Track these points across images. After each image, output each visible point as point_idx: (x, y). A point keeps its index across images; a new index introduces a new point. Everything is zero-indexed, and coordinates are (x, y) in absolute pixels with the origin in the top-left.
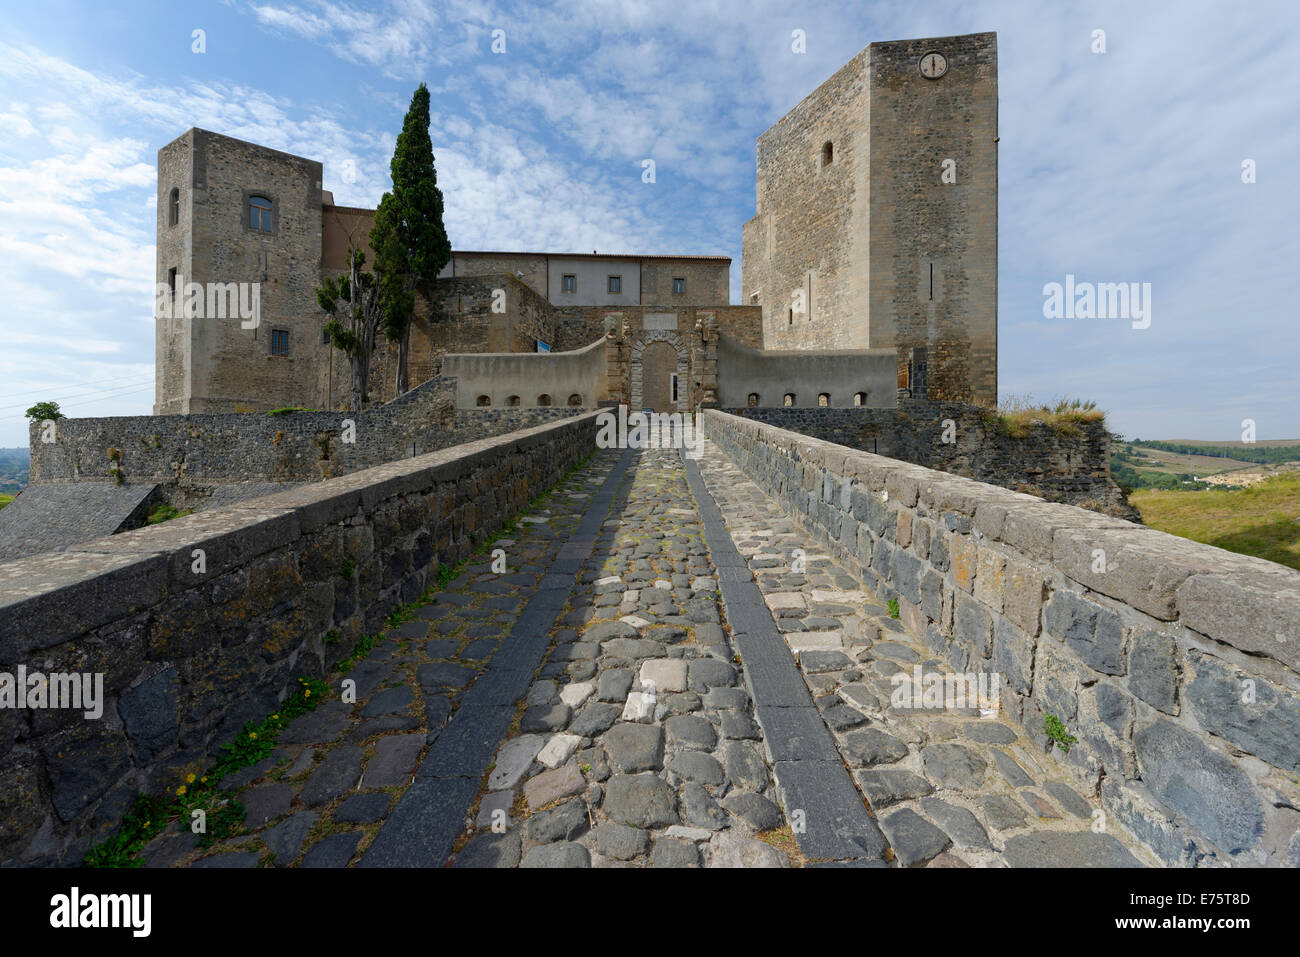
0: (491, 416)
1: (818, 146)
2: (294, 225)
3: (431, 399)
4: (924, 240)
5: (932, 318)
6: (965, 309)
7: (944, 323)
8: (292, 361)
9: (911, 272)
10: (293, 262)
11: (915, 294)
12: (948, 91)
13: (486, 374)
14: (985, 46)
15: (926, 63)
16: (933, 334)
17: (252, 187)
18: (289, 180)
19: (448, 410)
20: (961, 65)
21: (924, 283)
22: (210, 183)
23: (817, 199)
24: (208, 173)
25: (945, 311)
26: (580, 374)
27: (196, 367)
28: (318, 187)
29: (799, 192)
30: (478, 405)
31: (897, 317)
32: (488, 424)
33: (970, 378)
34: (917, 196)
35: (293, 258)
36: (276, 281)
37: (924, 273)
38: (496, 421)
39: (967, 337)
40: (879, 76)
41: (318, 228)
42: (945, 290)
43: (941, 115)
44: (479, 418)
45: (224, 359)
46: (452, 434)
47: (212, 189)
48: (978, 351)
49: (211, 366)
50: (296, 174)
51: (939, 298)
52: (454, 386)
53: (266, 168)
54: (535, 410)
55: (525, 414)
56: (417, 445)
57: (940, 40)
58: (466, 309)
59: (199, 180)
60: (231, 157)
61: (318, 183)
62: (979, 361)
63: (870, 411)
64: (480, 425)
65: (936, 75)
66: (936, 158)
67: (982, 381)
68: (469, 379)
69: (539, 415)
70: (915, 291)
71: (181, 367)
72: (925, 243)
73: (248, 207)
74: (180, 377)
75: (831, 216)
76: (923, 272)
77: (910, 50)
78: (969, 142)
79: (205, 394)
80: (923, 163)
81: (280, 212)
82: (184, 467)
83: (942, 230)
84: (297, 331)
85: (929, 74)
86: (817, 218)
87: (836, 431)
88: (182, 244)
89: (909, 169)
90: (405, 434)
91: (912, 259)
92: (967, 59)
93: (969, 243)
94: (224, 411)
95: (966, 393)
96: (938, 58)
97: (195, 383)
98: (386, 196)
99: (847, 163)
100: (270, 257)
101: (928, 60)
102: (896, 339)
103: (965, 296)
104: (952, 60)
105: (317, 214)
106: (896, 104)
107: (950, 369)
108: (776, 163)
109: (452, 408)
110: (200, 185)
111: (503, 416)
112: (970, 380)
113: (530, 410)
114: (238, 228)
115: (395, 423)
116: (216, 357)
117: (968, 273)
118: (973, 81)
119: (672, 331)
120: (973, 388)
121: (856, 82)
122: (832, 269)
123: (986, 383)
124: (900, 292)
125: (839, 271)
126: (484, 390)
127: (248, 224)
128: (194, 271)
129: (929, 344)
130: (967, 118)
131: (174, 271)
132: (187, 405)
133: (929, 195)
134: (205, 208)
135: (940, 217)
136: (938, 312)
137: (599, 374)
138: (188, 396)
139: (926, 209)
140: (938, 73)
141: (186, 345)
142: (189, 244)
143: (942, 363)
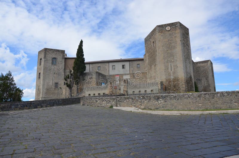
1: (152, 42)
2: (60, 63)
3: (81, 95)
5: (172, 74)
6: (178, 72)
7: (174, 75)
8: (58, 89)
9: (167, 66)
10: (59, 70)
11: (168, 70)
12: (171, 32)
13: (90, 90)
14: (177, 24)
15: (167, 28)
16: (172, 77)
17: (53, 57)
21: (170, 68)
22: (47, 57)
23: (153, 52)
24: (47, 56)
25: (174, 73)
26: (105, 89)
27: (43, 91)
29: (150, 50)
30: (89, 96)
31: (165, 74)
34: (167, 51)
36: (56, 74)
39: (179, 78)
40: (159, 31)
41: (64, 63)
43: (170, 37)
48: (181, 80)
49: (45, 90)
50: (60, 53)
51: (173, 70)
52: (85, 92)
53: (56, 53)
57: (169, 24)
58: (88, 78)
59: (45, 57)
60: (50, 52)
62: (181, 82)
63: (153, 93)
67: (182, 86)
68: (87, 91)
71: (40, 91)
72: (169, 60)
73: (52, 60)
74: (40, 93)
75: (154, 55)
76: (169, 66)
77: (164, 26)
78: (176, 41)
79: (44, 96)
81: (58, 60)
83: (172, 58)
84: (60, 83)
85: (167, 30)
89: (165, 47)
91: (167, 63)
92: (174, 27)
93: (178, 60)
96: (169, 27)
97: (42, 94)
99: (156, 46)
100: (56, 69)
101: (167, 27)
102: (165, 79)
103: (178, 70)
104: (171, 27)
105: (64, 60)
107: (176, 84)
108: (147, 44)
109: (84, 96)
112: (180, 86)
114: (51, 64)
116: (46, 89)
117: (178, 65)
118: (175, 31)
121: (156, 32)
122: (155, 65)
124: (165, 70)
126: (90, 93)
128: (43, 73)
129: (172, 79)
130: (175, 37)
131: (40, 73)
132: (41, 98)
133: (169, 51)
134: (46, 62)
135: (172, 55)
136: (173, 73)
137: (108, 89)
138: (41, 97)
139: (169, 54)
140: (169, 30)
141: (41, 87)
142: (43, 68)
143: (174, 83)
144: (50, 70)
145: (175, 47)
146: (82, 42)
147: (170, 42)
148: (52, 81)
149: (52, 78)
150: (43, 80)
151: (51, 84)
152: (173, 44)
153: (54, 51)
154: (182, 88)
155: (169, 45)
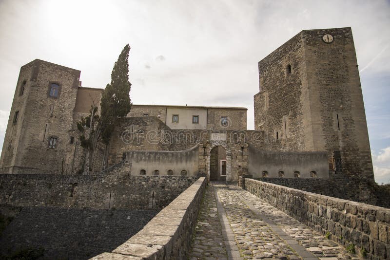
0: (146, 179)
1: (285, 66)
2: (66, 95)
3: (120, 170)
4: (333, 104)
5: (340, 138)
6: (354, 134)
7: (346, 139)
8: (56, 151)
9: (329, 118)
10: (64, 109)
12: (335, 47)
13: (145, 160)
14: (347, 32)
15: (325, 38)
16: (341, 145)
17: (53, 80)
18: (67, 77)
19: (128, 175)
20: (339, 38)
21: (335, 122)
22: (38, 79)
23: (286, 87)
24: (38, 76)
25: (346, 135)
26: (186, 161)
27: (19, 153)
28: (78, 80)
29: (278, 84)
30: (140, 174)
31: (325, 137)
32: (145, 183)
33: (360, 164)
34: (328, 86)
35: (63, 108)
36: (56, 117)
37: (335, 118)
38: (148, 181)
39: (357, 146)
40: (307, 42)
41: (75, 96)
42: (344, 125)
43: (333, 56)
44: (140, 180)
45: (29, 150)
46: (128, 186)
47: (39, 81)
48: (362, 152)
49: (24, 152)
50: (70, 75)
51: (342, 129)
52: (130, 165)
53: (60, 73)
54: (166, 177)
55: (161, 178)
56: (112, 191)
57: (330, 29)
59: (34, 78)
60: (48, 69)
61: (78, 78)
62: (364, 157)
63: (318, 180)
64: (140, 183)
67: (366, 166)
68: (137, 162)
69: (167, 179)
70: (332, 126)
71: (12, 152)
72: (333, 106)
73: (50, 87)
74: (11, 156)
75: (293, 94)
77: (318, 33)
78: (347, 67)
79: (19, 165)
80: (329, 74)
81: (62, 90)
82: (11, 197)
83: (340, 101)
84: (61, 138)
85: (327, 41)
86: (286, 94)
88: (23, 102)
89: (323, 76)
90: (107, 186)
91: (329, 112)
92: (341, 36)
93: (352, 106)
94: (26, 172)
95: (360, 171)
96: (329, 36)
97: (17, 160)
98: (108, 85)
99: (297, 73)
100: (55, 107)
102: (325, 147)
103: (354, 128)
104: (335, 37)
105: (75, 90)
106: (315, 52)
107: (351, 161)
108: (267, 72)
109: (129, 175)
110: (34, 80)
111: (151, 180)
112: (360, 166)
113: (163, 177)
114: (45, 96)
115: (103, 181)
116: (27, 149)
117: (353, 118)
118: (345, 44)
120: (362, 169)
121: (298, 44)
122: (295, 116)
123: (368, 167)
124: (325, 126)
125: (298, 117)
126: (144, 167)
127: (49, 95)
128: (25, 113)
129: (340, 149)
130: (345, 57)
131: (17, 113)
132: (11, 169)
133: (333, 86)
134: (34, 88)
135: (339, 95)
136: (343, 135)
137: (195, 161)
138: (13, 165)
139: (332, 92)
140: (330, 41)
141: (16, 144)
142: (25, 102)
143: (347, 158)
144: (42, 107)
145: (344, 79)
146: (127, 49)
147: (332, 66)
148: (43, 132)
149: (44, 126)
150: (23, 127)
151: (40, 137)
152: (340, 72)
153: (57, 69)
154: (365, 171)
155: (332, 73)
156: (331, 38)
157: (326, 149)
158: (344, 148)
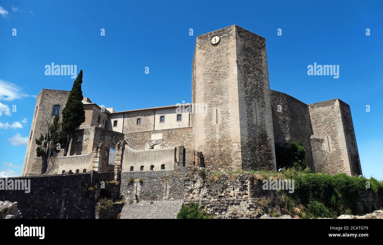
4: (214, 101)
5: (218, 131)
6: (229, 126)
7: (222, 132)
9: (210, 113)
11: (211, 121)
12: (220, 47)
14: (232, 30)
15: (213, 39)
16: (218, 137)
17: (56, 103)
18: (66, 99)
20: (224, 37)
21: (214, 117)
24: (44, 101)
25: (222, 127)
26: (87, 162)
31: (205, 131)
33: (232, 154)
34: (212, 84)
39: (230, 137)
40: (199, 46)
42: (222, 119)
43: (219, 55)
47: (44, 106)
48: (234, 143)
51: (220, 122)
57: (218, 31)
63: (165, 172)
65: (216, 42)
66: (217, 70)
67: (237, 156)
68: (62, 165)
70: (211, 120)
72: (214, 102)
73: (53, 109)
76: (214, 113)
77: (209, 36)
78: (228, 63)
80: (213, 73)
81: (62, 109)
83: (220, 96)
85: (214, 43)
87: (155, 180)
89: (209, 75)
91: (210, 108)
92: (226, 35)
93: (229, 100)
95: (231, 161)
101: (214, 38)
102: (205, 140)
103: (229, 120)
104: (222, 36)
106: (204, 54)
107: (224, 151)
110: (41, 105)
112: (232, 156)
117: (229, 111)
118: (228, 42)
119: (160, 140)
120: (233, 159)
123: (238, 157)
124: (206, 121)
126: (64, 168)
127: (52, 115)
129: (217, 141)
130: (227, 54)
131: (32, 131)
133: (216, 83)
135: (219, 91)
136: (220, 128)
139: (215, 89)
140: (217, 42)
142: (35, 123)
143: (222, 149)
145: (225, 75)
147: (217, 65)
152: (222, 70)
154: (235, 161)
155: (216, 71)
156: (217, 38)
157: (206, 143)
158: (220, 141)
